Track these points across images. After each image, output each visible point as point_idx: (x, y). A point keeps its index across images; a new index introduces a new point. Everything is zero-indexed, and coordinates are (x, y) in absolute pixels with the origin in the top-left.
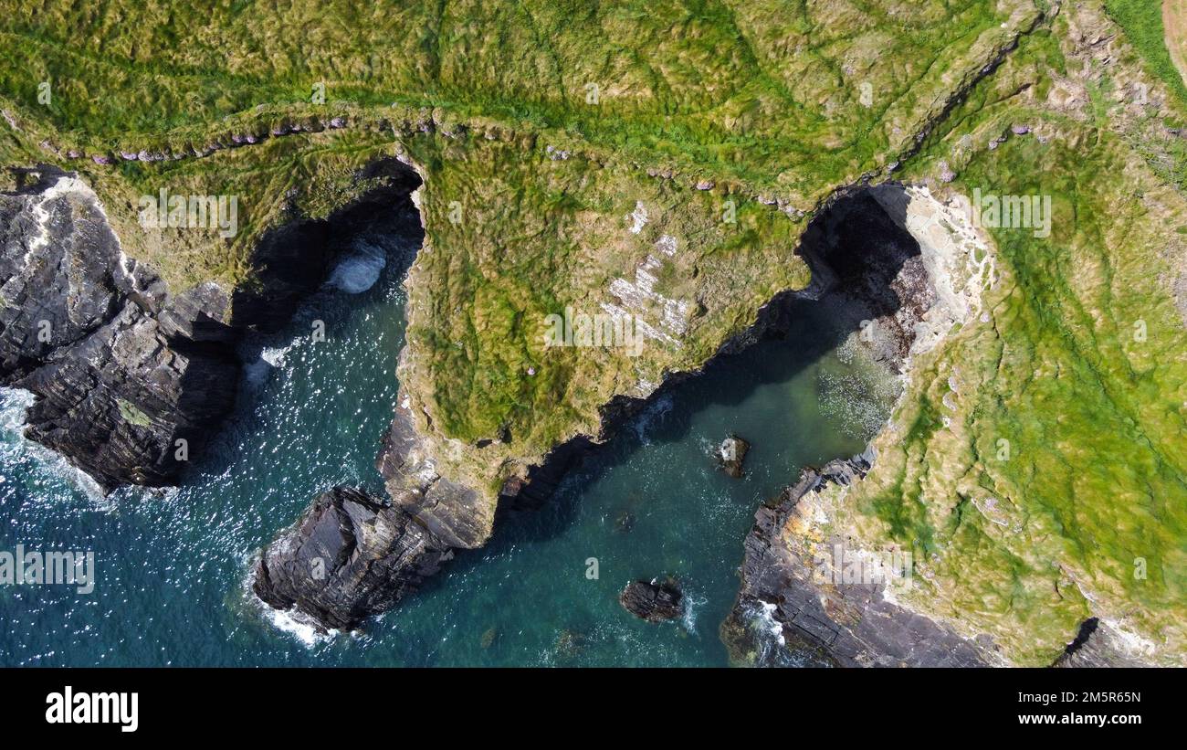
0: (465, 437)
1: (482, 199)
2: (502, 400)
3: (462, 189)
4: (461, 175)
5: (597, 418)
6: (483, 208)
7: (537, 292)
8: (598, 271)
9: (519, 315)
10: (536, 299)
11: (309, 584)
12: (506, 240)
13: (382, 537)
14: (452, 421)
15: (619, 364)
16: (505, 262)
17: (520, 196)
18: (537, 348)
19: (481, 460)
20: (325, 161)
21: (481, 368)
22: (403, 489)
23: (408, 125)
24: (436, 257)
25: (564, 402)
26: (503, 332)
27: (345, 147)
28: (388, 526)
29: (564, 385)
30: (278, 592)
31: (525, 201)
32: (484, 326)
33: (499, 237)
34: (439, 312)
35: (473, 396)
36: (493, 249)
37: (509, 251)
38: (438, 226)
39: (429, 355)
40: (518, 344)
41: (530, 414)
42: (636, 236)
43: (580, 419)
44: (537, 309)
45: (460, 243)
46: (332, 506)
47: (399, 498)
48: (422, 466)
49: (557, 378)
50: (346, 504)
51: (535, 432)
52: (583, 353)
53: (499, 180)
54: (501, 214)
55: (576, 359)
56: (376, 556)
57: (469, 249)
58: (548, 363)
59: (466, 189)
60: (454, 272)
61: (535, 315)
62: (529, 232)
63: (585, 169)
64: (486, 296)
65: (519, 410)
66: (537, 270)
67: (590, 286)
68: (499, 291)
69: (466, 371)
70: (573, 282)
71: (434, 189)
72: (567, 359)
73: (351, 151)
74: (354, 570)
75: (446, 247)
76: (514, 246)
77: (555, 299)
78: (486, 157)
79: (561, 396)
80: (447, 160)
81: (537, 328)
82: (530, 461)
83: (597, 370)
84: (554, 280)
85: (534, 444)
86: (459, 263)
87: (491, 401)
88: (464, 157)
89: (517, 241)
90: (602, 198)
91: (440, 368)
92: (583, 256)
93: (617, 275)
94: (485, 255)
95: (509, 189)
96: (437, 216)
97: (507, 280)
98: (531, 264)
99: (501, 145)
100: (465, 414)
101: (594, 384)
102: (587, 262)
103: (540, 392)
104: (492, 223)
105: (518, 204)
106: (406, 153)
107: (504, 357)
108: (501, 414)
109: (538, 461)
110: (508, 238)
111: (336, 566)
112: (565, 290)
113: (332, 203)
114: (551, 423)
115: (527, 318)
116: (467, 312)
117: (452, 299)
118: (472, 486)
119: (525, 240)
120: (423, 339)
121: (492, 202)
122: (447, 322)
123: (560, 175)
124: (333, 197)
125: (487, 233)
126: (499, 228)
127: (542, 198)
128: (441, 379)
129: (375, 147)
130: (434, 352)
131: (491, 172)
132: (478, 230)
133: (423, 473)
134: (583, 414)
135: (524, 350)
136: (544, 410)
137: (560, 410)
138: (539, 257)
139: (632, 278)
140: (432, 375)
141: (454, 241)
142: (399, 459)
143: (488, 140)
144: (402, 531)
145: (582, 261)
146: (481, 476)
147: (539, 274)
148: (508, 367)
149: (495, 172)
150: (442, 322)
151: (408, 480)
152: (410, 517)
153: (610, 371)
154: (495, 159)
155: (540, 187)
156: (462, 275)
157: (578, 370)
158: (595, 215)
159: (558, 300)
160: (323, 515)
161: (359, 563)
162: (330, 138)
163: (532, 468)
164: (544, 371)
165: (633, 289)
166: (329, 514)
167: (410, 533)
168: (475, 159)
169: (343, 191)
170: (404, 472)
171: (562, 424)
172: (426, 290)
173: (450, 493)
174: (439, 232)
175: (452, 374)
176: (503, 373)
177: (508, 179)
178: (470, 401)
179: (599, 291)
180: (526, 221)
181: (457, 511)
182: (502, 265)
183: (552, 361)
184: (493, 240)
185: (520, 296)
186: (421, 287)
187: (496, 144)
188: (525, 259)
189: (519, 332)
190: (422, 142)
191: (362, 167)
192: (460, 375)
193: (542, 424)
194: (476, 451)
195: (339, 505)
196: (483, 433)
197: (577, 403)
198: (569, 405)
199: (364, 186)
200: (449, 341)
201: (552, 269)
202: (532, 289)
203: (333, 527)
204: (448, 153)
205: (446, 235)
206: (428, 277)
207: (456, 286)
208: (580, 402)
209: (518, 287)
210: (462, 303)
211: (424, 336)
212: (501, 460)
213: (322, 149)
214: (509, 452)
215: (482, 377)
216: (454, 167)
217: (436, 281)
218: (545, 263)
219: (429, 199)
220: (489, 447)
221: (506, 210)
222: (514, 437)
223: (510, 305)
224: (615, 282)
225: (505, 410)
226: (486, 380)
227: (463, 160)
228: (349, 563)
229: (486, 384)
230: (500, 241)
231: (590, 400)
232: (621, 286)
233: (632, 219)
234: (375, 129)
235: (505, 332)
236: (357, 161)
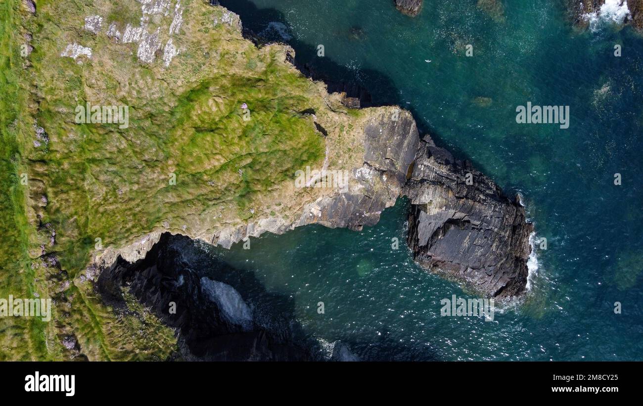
0: (319, 143)
1: (107, 193)
2: (277, 122)
3: (102, 214)
4: (90, 218)
5: (267, 48)
6: (115, 189)
7: (175, 123)
8: (138, 76)
9: (198, 130)
10: (181, 122)
11: (497, 247)
12: (137, 161)
13: (434, 194)
14: (309, 158)
15: (215, 41)
16: (157, 156)
17: (93, 161)
18: (222, 107)
19: (337, 130)
20: (115, 344)
21: (256, 148)
22: (388, 189)
23: (52, 276)
24: (170, 216)
25: (264, 77)
26: (217, 139)
27: (96, 331)
28: (423, 193)
29: (249, 80)
30: (514, 272)
31: (97, 155)
32: (218, 157)
33: (136, 168)
34: (219, 198)
35: (282, 147)
36: (149, 170)
37: (147, 157)
38: (142, 223)
39: (260, 196)
40: (225, 125)
41: (281, 100)
42: (93, 50)
43: (273, 61)
44: (189, 117)
45: (153, 199)
46: (429, 253)
47: (396, 190)
48: (362, 179)
49: (244, 85)
50: (422, 243)
51: (297, 93)
52: (216, 71)
53: (85, 183)
54: (115, 173)
55: (224, 76)
56: (451, 195)
57: (155, 190)
58: (233, 94)
59: (101, 209)
60: (179, 196)
61: (195, 118)
62: (124, 145)
63: (49, 111)
64: (192, 163)
65: (281, 108)
66: (155, 129)
67: (153, 79)
68: (183, 154)
69: (263, 160)
70: (156, 96)
71: (110, 237)
72: (225, 82)
73: (97, 324)
74: (469, 211)
75: (159, 211)
76: (140, 153)
77: (175, 107)
78: (67, 200)
79: (260, 80)
80: (80, 234)
81: (205, 113)
82: (324, 92)
83: (226, 56)
84: (161, 113)
85: (307, 91)
86: (169, 195)
87: (281, 131)
88: (72, 220)
89: (135, 152)
90: (70, 89)
91: (268, 183)
92: (129, 93)
93: (135, 58)
94: (156, 175)
95: (89, 171)
96: (133, 227)
97: (172, 150)
98: (152, 135)
99: (50, 190)
100: (300, 149)
101: (239, 57)
102: (134, 89)
103: (260, 96)
104: (125, 177)
105: (101, 161)
106: (83, 272)
107: (239, 132)
108: (289, 120)
109: (321, 86)
110: (135, 161)
111: (473, 228)
112: (166, 100)
113: (158, 329)
114: (285, 82)
115: (199, 123)
116: (211, 175)
117: (204, 191)
118: (361, 131)
119: (132, 145)
120: (247, 204)
121: (106, 184)
122: (226, 189)
123: (62, 131)
124: (152, 330)
125: (136, 179)
126: (128, 170)
127: (90, 142)
128: (276, 179)
129: (87, 302)
130: (255, 192)
131: (79, 192)
132: (136, 187)
133: (367, 176)
134: (269, 60)
135: (228, 117)
136: (275, 90)
137: (271, 78)
138: (143, 129)
139: (134, 45)
140: (276, 187)
141: (152, 205)
142: (364, 201)
143: (48, 203)
144: (422, 181)
145: (135, 93)
146: (350, 126)
147: (158, 125)
148: (247, 126)
149: (78, 188)
150: (227, 193)
151: (378, 187)
152: (409, 180)
153: (224, 46)
154: (67, 192)
155: (79, 146)
156: (179, 189)
157: (232, 71)
158: (87, 90)
159: (177, 104)
160: (439, 258)
161: (463, 209)
162: (91, 347)
163: (330, 91)
164: (241, 97)
165: (144, 42)
166: (436, 253)
167: (422, 175)
168: (72, 210)
169: (144, 322)
170: (373, 193)
171: (282, 73)
172: (203, 216)
173: (376, 149)
174: (147, 221)
175: (269, 171)
176: (254, 129)
177: (81, 176)
178: (287, 148)
179: (155, 70)
180: (115, 149)
181: (388, 139)
182: (161, 158)
183: (230, 93)
184: (141, 172)
185: (183, 135)
186: (203, 221)
187: (50, 195)
188: (150, 141)
189: (214, 127)
190: (69, 261)
191: (110, 309)
192: (267, 164)
193: (288, 89)
194: (331, 135)
195: (426, 248)
196: (310, 129)
197: (261, 67)
198: (265, 73)
199: (133, 304)
200: (241, 182)
201: (151, 116)
202: (174, 127)
203: (444, 245)
204: (71, 234)
205: (149, 214)
206: (191, 217)
207: (190, 190)
208: (259, 64)
209: (176, 140)
210: (205, 182)
211: (244, 204)
212: (331, 114)
213: (104, 352)
214: (322, 109)
215: (263, 145)
216: (86, 225)
217: (192, 210)
218: (147, 123)
219: (121, 239)
220: (323, 125)
221: (111, 169)
222: (307, 107)
223: (193, 140)
224: (143, 59)
225: (285, 117)
226: (264, 141)
227: (76, 220)
228: (466, 218)
229: (267, 139)
230: (140, 167)
231: (254, 56)
232: (144, 52)
233: (79, 57)
234: (67, 307)
235: (217, 136)
236: (105, 315)
